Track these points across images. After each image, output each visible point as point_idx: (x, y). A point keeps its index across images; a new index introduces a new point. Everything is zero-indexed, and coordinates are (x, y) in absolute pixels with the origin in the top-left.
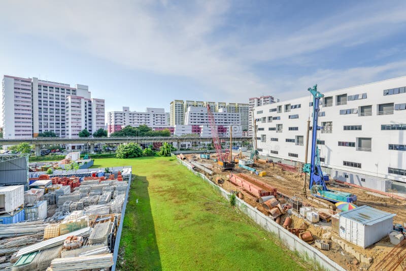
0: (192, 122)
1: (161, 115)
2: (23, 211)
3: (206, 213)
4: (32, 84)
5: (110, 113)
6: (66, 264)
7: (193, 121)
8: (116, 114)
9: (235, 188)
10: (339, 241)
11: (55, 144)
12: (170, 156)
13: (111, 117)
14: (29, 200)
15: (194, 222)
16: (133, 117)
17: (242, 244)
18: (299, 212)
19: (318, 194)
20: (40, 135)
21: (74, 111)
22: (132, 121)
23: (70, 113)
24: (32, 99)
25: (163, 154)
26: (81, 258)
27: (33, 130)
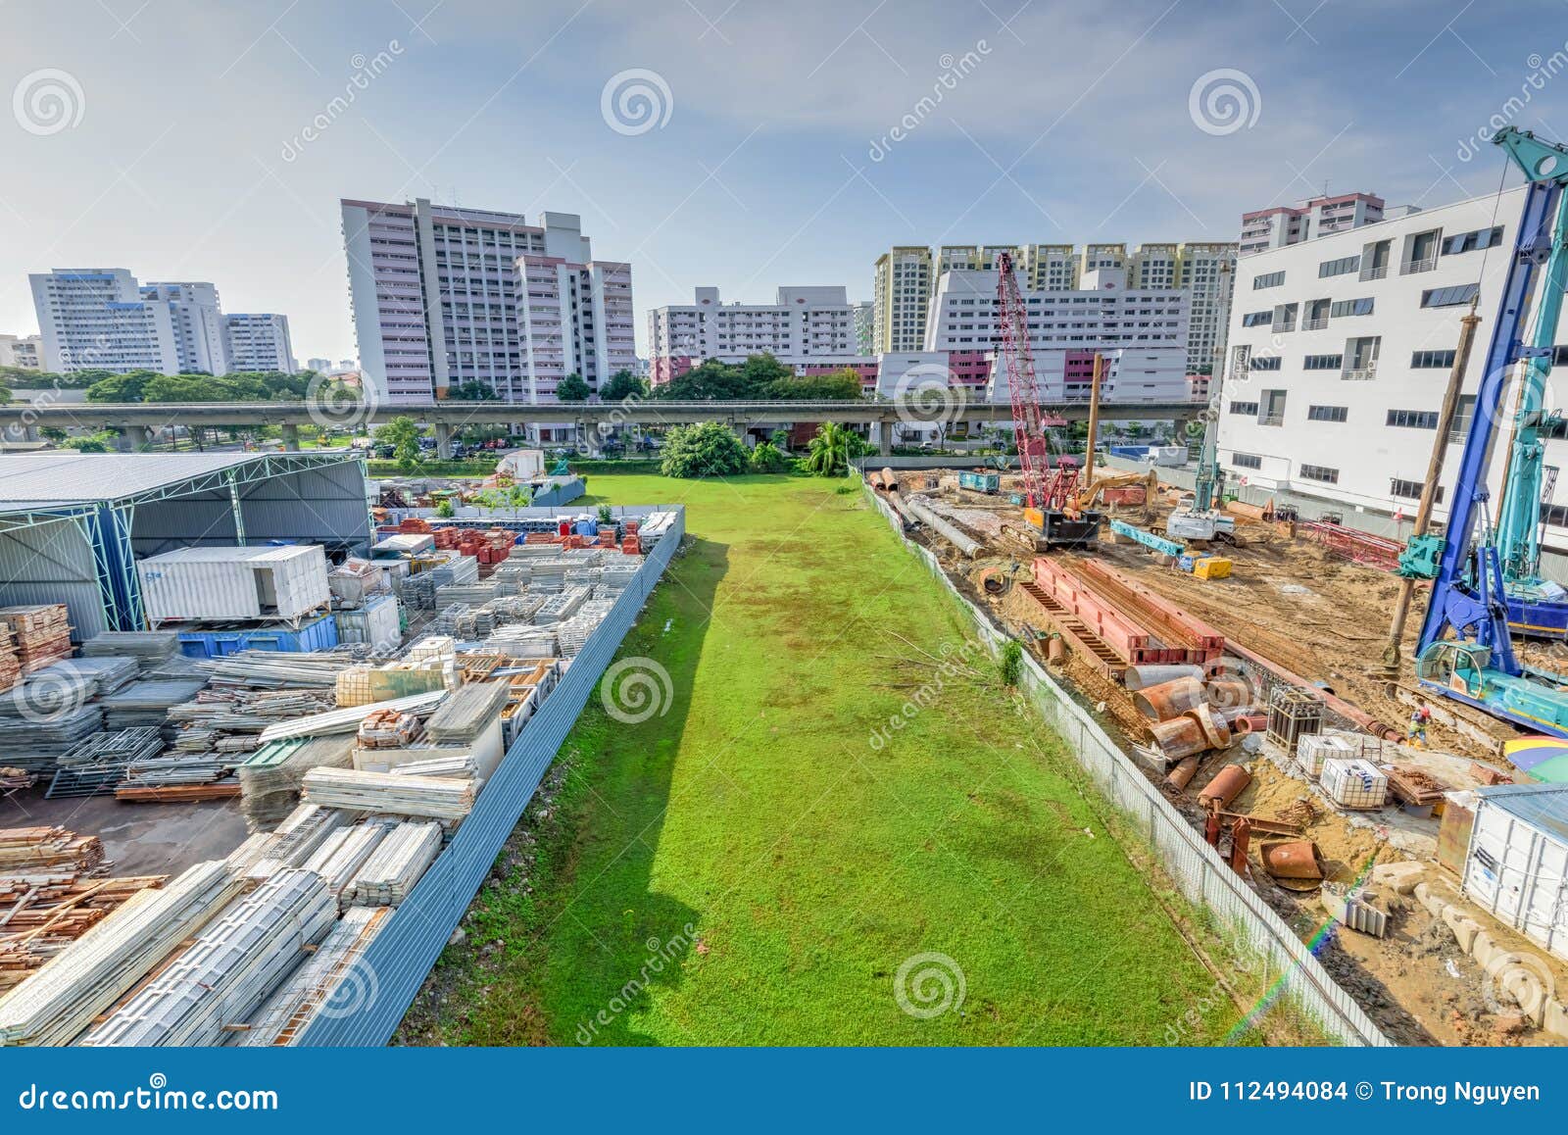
0: (952, 340)
1: (834, 314)
2: (330, 619)
3: (886, 697)
4: (416, 222)
5: (655, 311)
6: (340, 785)
7: (959, 333)
8: (672, 314)
9: (1041, 617)
10: (1450, 912)
11: (498, 423)
12: (845, 474)
13: (658, 327)
14: (344, 590)
15: (826, 724)
16: (732, 325)
17: (976, 834)
18: (1294, 749)
19: (1456, 684)
20: (453, 394)
21: (541, 308)
22: (727, 341)
23: (527, 317)
24: (422, 275)
25: (820, 468)
26: (396, 779)
27: (433, 378)
